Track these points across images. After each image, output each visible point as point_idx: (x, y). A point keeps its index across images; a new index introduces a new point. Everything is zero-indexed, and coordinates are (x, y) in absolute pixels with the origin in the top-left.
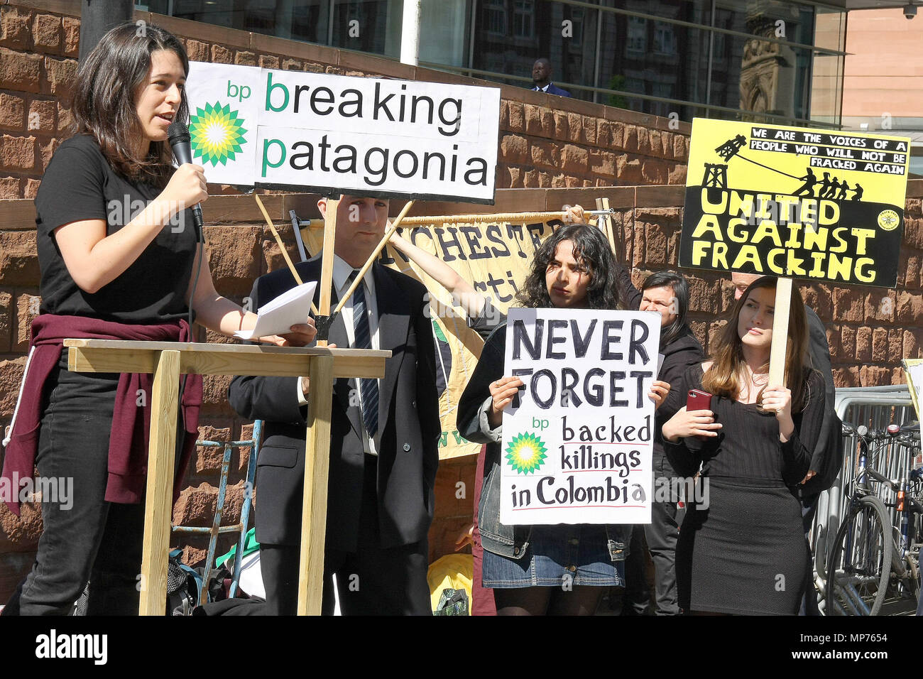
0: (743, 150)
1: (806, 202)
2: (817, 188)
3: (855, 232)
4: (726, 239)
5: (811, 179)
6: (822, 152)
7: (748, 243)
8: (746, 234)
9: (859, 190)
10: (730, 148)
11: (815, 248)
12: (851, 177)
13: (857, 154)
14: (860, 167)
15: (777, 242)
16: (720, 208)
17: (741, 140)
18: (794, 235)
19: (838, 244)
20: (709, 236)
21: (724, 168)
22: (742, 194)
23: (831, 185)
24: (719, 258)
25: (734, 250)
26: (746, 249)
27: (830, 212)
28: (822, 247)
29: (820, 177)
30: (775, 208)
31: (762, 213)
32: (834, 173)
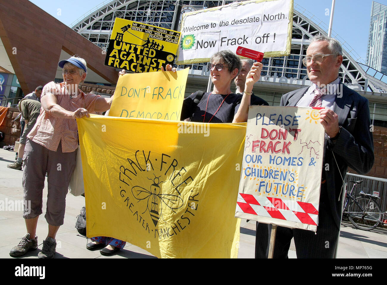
0: (129, 30)
1: (146, 49)
2: (150, 45)
3: (159, 61)
4: (120, 58)
5: (148, 42)
6: (153, 33)
7: (126, 60)
8: (126, 57)
9: (163, 47)
10: (126, 28)
11: (146, 64)
12: (160, 42)
13: (164, 35)
14: (164, 39)
15: (135, 61)
16: (119, 48)
17: (129, 26)
18: (140, 59)
19: (153, 64)
20: (114, 56)
21: (123, 35)
22: (126, 44)
23: (154, 44)
24: (116, 64)
25: (121, 61)
26: (125, 62)
27: (152, 53)
28: (148, 64)
29: (151, 41)
30: (136, 49)
31: (132, 51)
32: (156, 40)
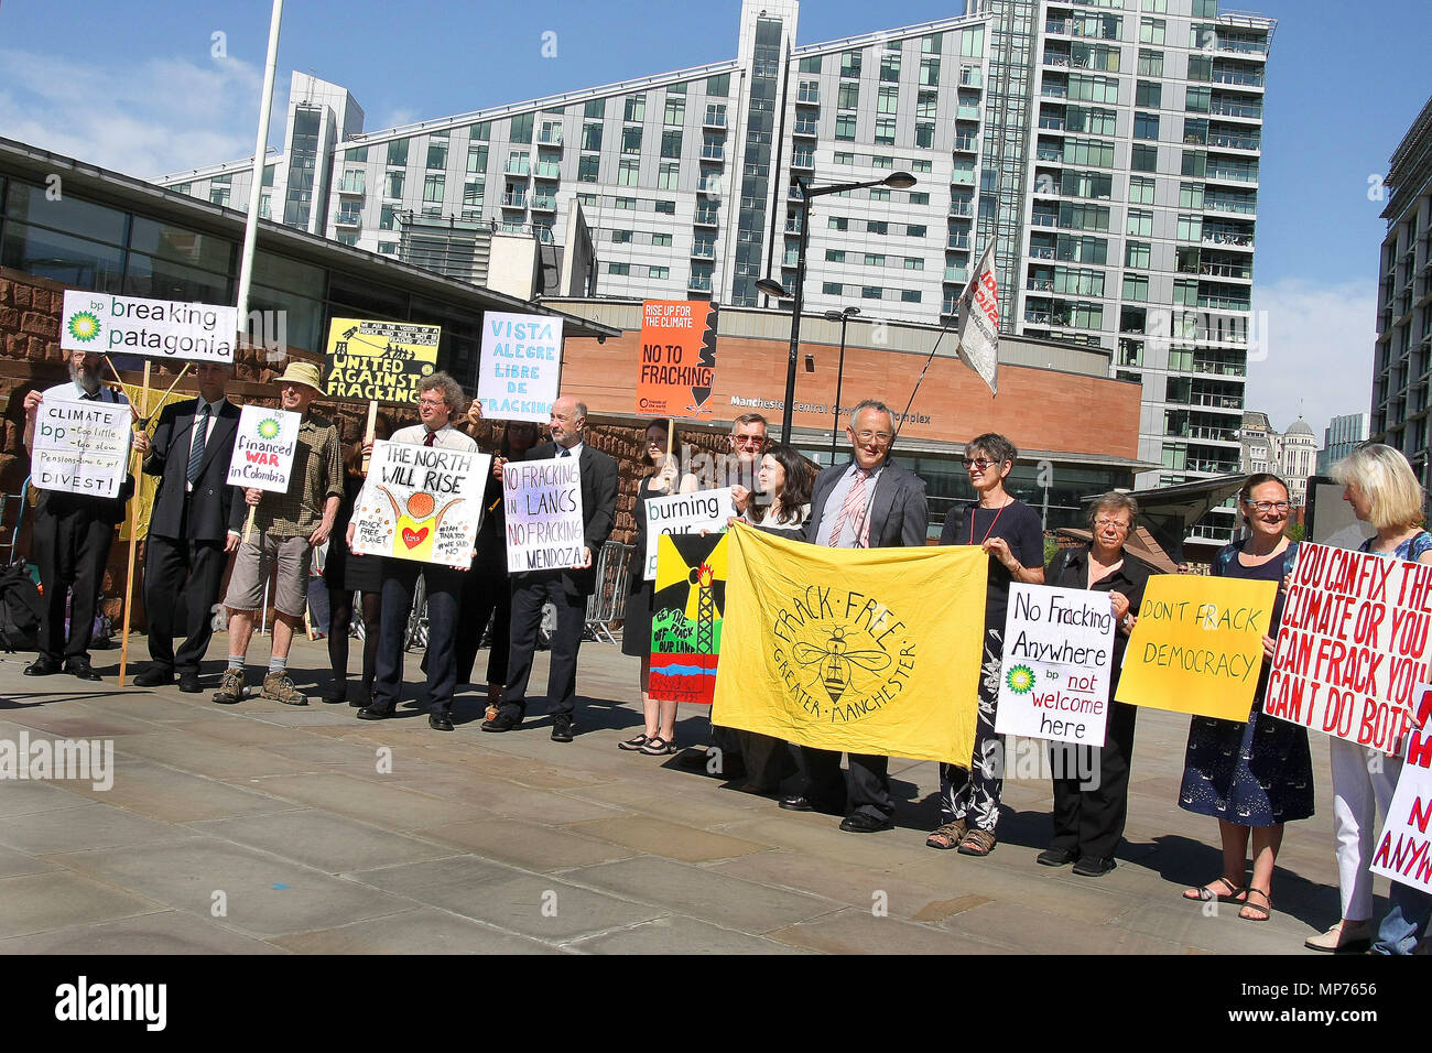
0: (356, 334)
1: (387, 361)
2: (392, 354)
3: (410, 376)
4: (345, 381)
5: (389, 349)
6: (396, 334)
7: (356, 383)
8: (355, 378)
9: (413, 354)
10: (350, 333)
11: (390, 385)
12: (409, 348)
13: (413, 336)
14: (415, 342)
15: (371, 382)
16: (343, 365)
17: (355, 329)
18: (379, 378)
19: (401, 383)
20: (337, 380)
21: (346, 344)
22: (354, 357)
23: (399, 351)
24: (341, 391)
25: (349, 386)
26: (354, 386)
27: (398, 366)
28: (393, 385)
29: (394, 348)
30: (370, 364)
31: (364, 367)
32: (400, 346)
